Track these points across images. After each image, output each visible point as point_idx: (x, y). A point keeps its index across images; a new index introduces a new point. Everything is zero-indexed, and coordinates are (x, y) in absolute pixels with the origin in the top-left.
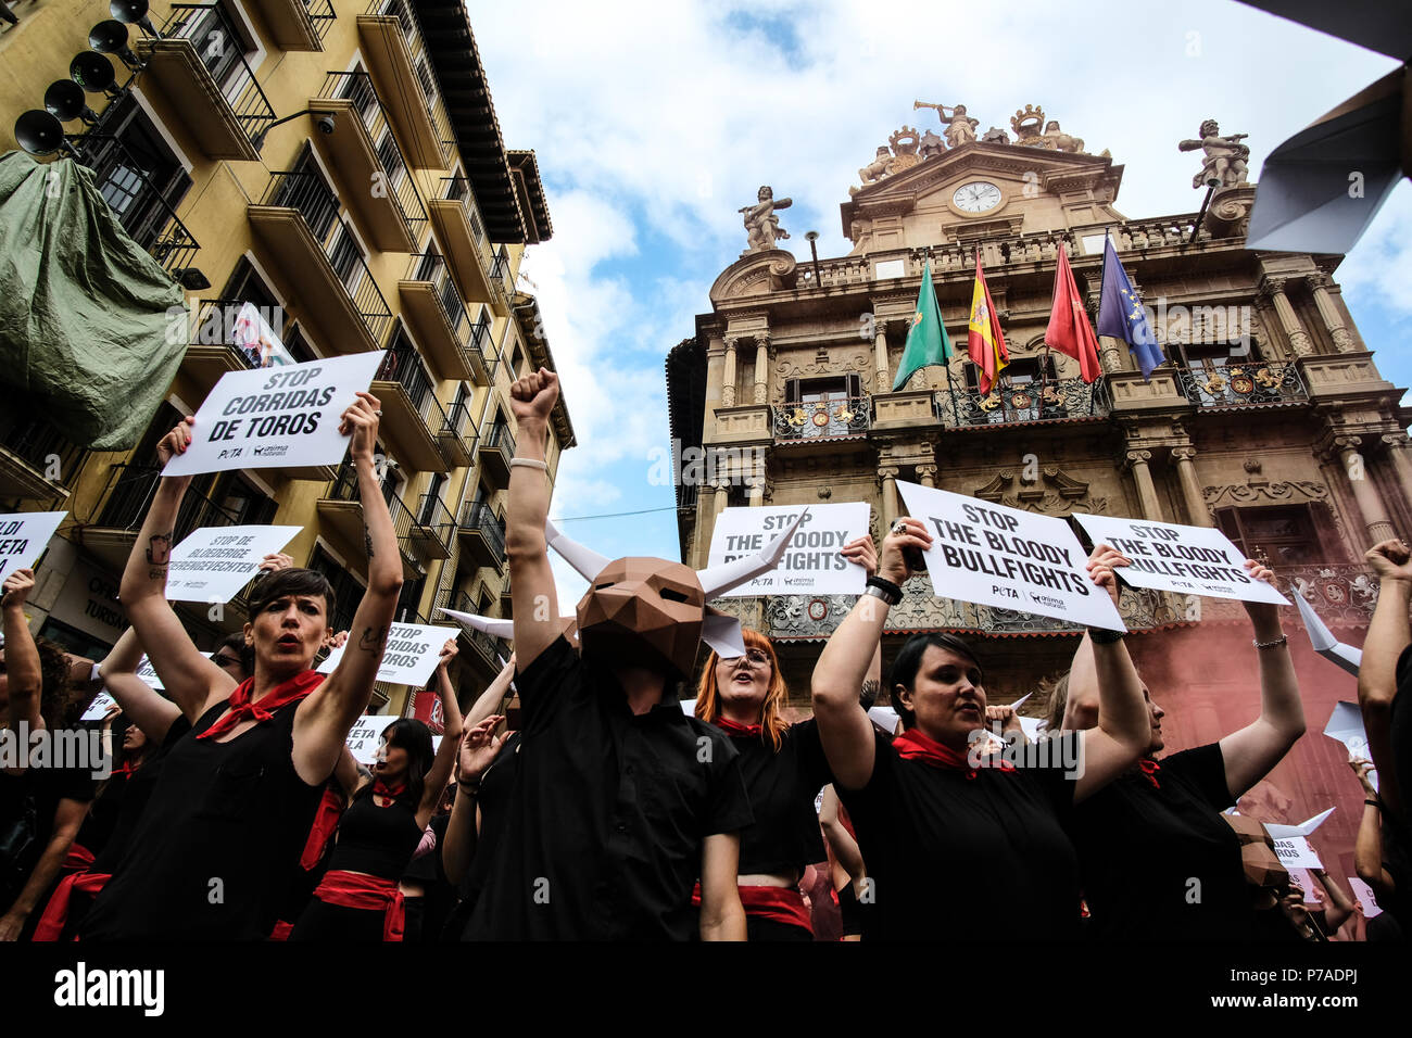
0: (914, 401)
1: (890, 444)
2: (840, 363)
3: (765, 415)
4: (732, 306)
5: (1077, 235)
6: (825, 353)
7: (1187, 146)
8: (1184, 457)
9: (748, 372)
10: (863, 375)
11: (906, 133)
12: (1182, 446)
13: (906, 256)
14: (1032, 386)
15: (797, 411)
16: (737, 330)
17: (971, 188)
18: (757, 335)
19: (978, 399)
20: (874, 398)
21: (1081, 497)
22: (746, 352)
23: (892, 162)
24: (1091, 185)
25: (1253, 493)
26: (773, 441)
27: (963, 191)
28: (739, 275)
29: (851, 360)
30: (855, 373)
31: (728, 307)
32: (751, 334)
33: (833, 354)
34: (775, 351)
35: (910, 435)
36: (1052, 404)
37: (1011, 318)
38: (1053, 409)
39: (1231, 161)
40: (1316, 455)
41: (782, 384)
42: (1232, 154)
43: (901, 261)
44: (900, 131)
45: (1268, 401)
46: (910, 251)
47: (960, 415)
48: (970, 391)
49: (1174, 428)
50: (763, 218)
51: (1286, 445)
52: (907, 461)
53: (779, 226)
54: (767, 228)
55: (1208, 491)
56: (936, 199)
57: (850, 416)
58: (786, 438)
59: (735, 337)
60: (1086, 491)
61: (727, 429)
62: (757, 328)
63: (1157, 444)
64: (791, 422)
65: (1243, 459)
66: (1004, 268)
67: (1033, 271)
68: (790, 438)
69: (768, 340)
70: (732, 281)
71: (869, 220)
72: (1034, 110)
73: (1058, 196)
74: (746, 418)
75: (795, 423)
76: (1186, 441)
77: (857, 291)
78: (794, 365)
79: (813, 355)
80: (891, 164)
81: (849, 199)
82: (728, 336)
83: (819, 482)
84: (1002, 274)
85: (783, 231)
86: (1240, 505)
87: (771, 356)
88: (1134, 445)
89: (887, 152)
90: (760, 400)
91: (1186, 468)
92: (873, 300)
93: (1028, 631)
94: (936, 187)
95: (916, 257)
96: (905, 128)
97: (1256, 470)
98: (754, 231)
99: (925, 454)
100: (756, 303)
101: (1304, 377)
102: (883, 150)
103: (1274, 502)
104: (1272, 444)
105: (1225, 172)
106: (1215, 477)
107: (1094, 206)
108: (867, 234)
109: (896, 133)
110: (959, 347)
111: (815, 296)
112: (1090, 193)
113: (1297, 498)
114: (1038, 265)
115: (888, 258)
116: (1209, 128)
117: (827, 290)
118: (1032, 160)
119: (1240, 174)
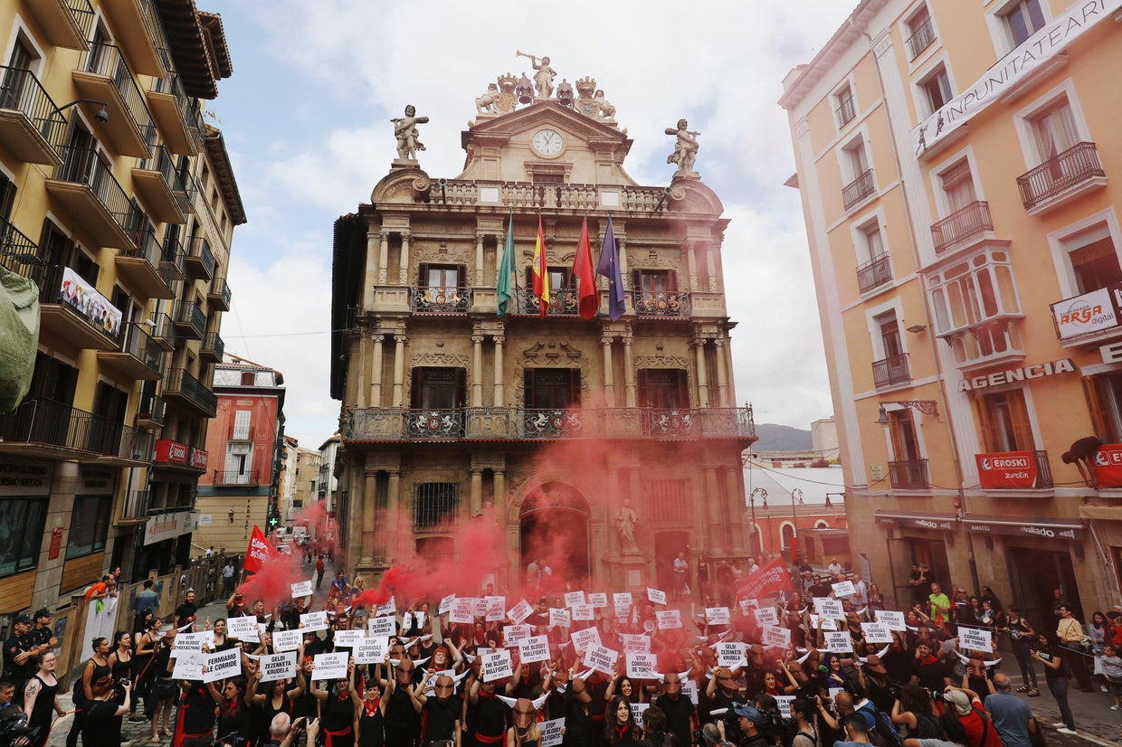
0: (495, 294)
1: (480, 321)
2: (454, 254)
3: (407, 293)
4: (386, 208)
5: (600, 190)
6: (445, 246)
7: (669, 132)
8: (628, 343)
9: (396, 254)
10: (467, 265)
11: (509, 78)
12: (628, 337)
13: (500, 186)
14: (561, 292)
15: (426, 292)
16: (390, 226)
17: (545, 133)
18: (402, 231)
19: (532, 297)
20: (473, 289)
21: (577, 357)
22: (395, 240)
23: (498, 97)
24: (614, 149)
25: (657, 361)
26: (412, 313)
27: (540, 134)
28: (391, 183)
29: (460, 254)
30: (462, 263)
31: (383, 208)
32: (398, 231)
33: (450, 247)
34: (413, 241)
35: (490, 317)
36: (569, 305)
37: (557, 240)
38: (569, 308)
39: (688, 152)
40: (688, 343)
41: (417, 265)
42: (690, 147)
43: (496, 190)
44: (505, 76)
45: (672, 315)
46: (503, 182)
47: (520, 306)
48: (528, 291)
49: (626, 326)
50: (408, 133)
51: (677, 336)
52: (489, 333)
53: (419, 140)
54: (411, 142)
55: (636, 359)
56: (523, 138)
57: (459, 299)
58: (418, 310)
59: (388, 231)
60: (580, 355)
61: (382, 300)
62: (402, 226)
63: (617, 334)
64: (422, 299)
65: (657, 342)
66: (556, 210)
67: (571, 214)
68: (422, 310)
69: (409, 236)
70: (386, 187)
71: (480, 146)
72: (590, 81)
73: (594, 152)
74: (394, 293)
75: (425, 301)
76: (630, 335)
77: (468, 211)
78: (425, 252)
79: (437, 246)
80: (498, 100)
81: (467, 129)
82: (383, 230)
83: (437, 336)
84: (554, 214)
85: (422, 145)
86: (650, 367)
87: (410, 245)
88: (606, 334)
89: (496, 88)
90: (403, 282)
91: (628, 349)
92: (478, 217)
93: (541, 438)
94: (524, 128)
95: (506, 187)
96: (509, 74)
97: (660, 349)
98: (402, 142)
99: (499, 329)
100: (402, 209)
101: (691, 301)
102: (493, 87)
103: (665, 367)
104: (670, 335)
105: (684, 159)
106: (642, 350)
107: (613, 165)
108: (477, 157)
109: (503, 76)
110: (525, 254)
111: (442, 210)
112: (612, 154)
113: (675, 366)
114: (575, 211)
115: (489, 186)
116: (682, 125)
117: (449, 207)
118: (583, 124)
119: (692, 161)
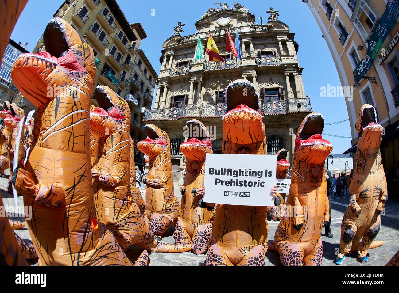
0: (200, 65)
1: (193, 75)
2: (189, 57)
3: (169, 71)
5: (241, 28)
8: (254, 77)
12: (254, 74)
18: (171, 54)
20: (191, 65)
25: (270, 85)
26: (169, 77)
27: (221, 19)
28: (169, 41)
30: (191, 59)
31: (166, 48)
34: (176, 56)
39: (275, 15)
41: (176, 64)
45: (273, 64)
49: (253, 70)
50: (178, 28)
52: (196, 79)
55: (261, 84)
57: (186, 69)
59: (166, 54)
61: (162, 75)
62: (171, 52)
63: (249, 74)
69: (173, 55)
74: (166, 72)
78: (179, 59)
79: (183, 56)
84: (223, 36)
86: (266, 87)
87: (173, 58)
88: (244, 74)
92: (196, 44)
94: (216, 19)
95: (207, 33)
99: (200, 77)
100: (171, 47)
101: (281, 59)
103: (273, 87)
106: (263, 81)
108: (200, 29)
111: (183, 44)
113: (278, 86)
117: (186, 42)
